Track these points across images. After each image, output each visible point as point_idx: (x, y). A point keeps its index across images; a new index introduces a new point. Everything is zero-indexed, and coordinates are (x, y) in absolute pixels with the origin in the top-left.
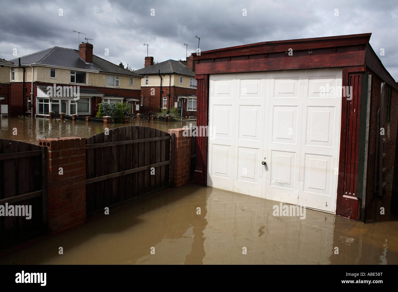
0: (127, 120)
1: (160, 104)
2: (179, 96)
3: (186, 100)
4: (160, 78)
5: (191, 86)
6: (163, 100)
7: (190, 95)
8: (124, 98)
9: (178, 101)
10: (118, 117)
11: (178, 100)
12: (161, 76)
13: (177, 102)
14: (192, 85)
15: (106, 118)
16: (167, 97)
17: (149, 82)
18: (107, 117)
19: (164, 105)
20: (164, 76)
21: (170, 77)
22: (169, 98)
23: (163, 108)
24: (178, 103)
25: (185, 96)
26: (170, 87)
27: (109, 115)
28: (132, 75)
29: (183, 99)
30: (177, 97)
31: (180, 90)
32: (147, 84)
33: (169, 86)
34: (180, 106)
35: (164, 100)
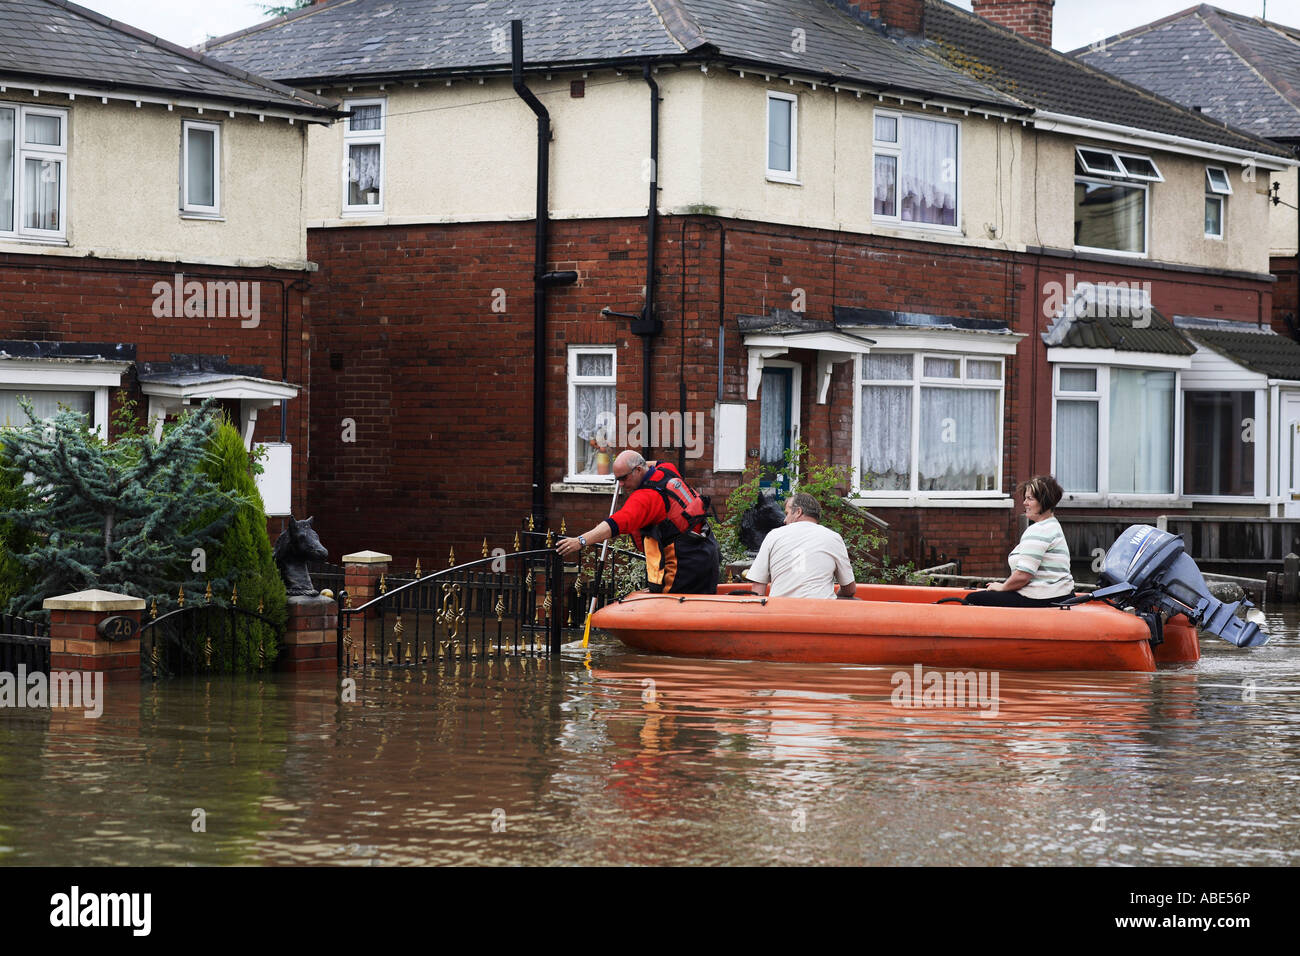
0: (315, 637)
1: (527, 430)
2: (764, 331)
3: (843, 367)
4: (532, 118)
5: (885, 207)
6: (574, 378)
7: (884, 319)
8: (123, 366)
9: (752, 395)
10: (223, 604)
11: (755, 375)
12: (536, 92)
13: (739, 398)
14: (893, 189)
15: (81, 614)
16: (618, 344)
17: (387, 171)
18: (92, 598)
19: (583, 445)
20: (578, 92)
21: (656, 102)
22: (650, 355)
23: (572, 476)
24: (754, 408)
25: (821, 329)
26: (654, 223)
27: (105, 582)
28: (210, 89)
29: (809, 360)
30: (742, 337)
31: (776, 261)
32: (360, 192)
33: (642, 210)
34: (771, 446)
35: (579, 388)
